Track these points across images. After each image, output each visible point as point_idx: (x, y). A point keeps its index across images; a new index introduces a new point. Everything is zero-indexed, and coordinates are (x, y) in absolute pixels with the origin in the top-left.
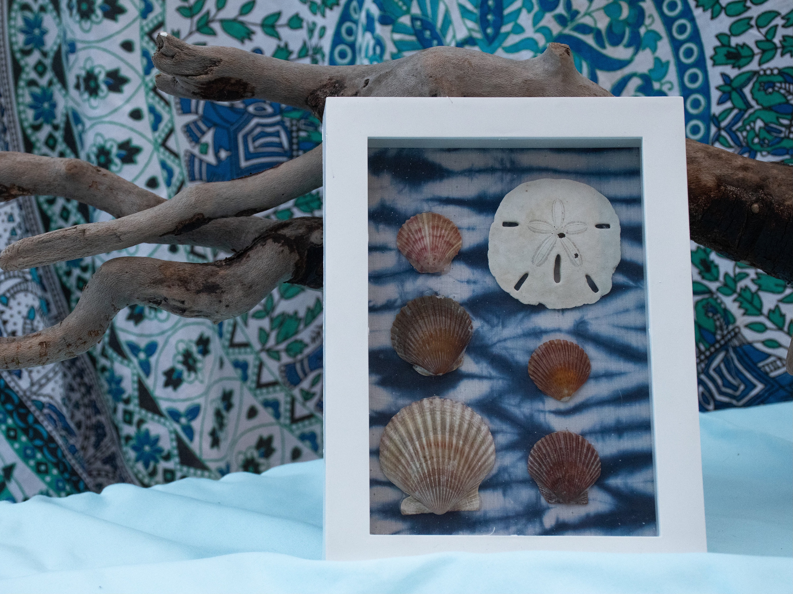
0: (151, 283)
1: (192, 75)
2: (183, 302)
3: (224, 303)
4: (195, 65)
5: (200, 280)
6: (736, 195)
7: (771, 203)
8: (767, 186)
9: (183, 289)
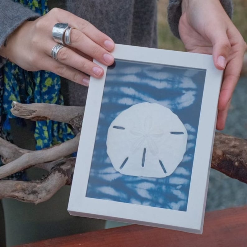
0: (11, 191)
1: (26, 116)
2: (24, 198)
3: (39, 198)
4: (27, 113)
5: (30, 189)
6: (230, 158)
7: (242, 162)
8: (242, 155)
9: (24, 193)
